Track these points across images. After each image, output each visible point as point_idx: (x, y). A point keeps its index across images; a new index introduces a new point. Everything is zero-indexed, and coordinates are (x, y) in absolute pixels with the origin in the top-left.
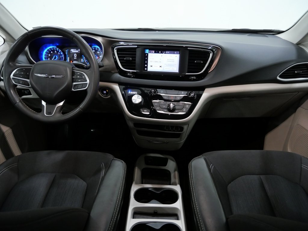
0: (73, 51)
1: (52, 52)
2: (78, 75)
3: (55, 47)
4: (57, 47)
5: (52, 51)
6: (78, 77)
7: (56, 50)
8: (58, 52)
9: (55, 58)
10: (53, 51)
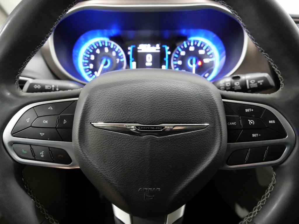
0: (143, 48)
1: (98, 51)
2: (249, 115)
3: (106, 40)
4: (112, 38)
5: (99, 47)
6: (251, 122)
7: (109, 47)
8: (111, 50)
9: (106, 64)
10: (102, 48)
